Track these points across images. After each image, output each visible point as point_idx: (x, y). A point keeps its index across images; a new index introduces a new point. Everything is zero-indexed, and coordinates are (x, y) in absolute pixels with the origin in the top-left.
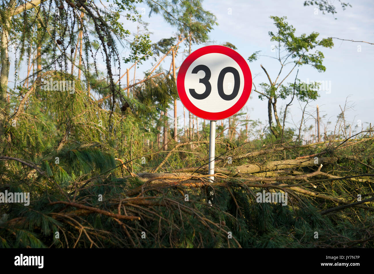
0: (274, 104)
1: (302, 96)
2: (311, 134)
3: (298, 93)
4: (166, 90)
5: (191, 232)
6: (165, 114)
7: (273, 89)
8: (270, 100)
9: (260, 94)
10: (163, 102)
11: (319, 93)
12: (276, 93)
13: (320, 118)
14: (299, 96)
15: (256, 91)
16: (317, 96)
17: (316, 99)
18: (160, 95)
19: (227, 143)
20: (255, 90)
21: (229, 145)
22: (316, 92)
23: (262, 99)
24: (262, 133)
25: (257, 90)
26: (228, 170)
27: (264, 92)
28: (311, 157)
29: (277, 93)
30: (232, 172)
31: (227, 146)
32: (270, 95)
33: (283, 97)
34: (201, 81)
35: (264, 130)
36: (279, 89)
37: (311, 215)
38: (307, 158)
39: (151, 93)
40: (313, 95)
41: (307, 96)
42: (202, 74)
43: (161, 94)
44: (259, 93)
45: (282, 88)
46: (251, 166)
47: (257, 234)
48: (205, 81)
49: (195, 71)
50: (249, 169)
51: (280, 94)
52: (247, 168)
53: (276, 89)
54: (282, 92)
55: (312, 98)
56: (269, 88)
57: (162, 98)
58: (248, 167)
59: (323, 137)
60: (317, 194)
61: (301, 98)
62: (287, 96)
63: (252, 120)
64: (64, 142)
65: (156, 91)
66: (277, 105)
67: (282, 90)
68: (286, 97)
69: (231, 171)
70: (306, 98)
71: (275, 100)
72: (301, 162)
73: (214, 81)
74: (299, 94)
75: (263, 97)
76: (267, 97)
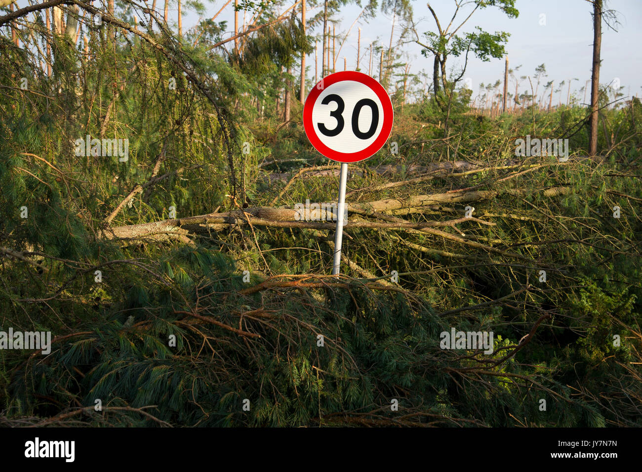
0: (443, 63)
1: (483, 52)
2: (497, 93)
3: (477, 47)
4: (291, 43)
5: (308, 349)
6: (287, 70)
7: (443, 41)
8: (438, 56)
9: (423, 48)
10: (286, 59)
11: (506, 49)
12: (446, 47)
13: (511, 71)
14: (479, 52)
15: (419, 43)
16: (504, 53)
17: (502, 57)
18: (281, 50)
19: (363, 169)
20: (416, 42)
21: (366, 171)
22: (503, 47)
23: (425, 55)
24: (426, 93)
25: (419, 41)
26: (362, 209)
27: (429, 45)
28: (465, 191)
29: (448, 47)
30: (366, 212)
31: (364, 172)
32: (438, 50)
33: (456, 53)
34: (333, 114)
35: (429, 88)
36: (450, 42)
37: (429, 321)
38: (461, 192)
39: (270, 45)
40: (498, 52)
41: (490, 53)
42: (334, 106)
43: (283, 48)
44: (423, 46)
45: (455, 40)
46: (391, 201)
47: (375, 337)
48: (337, 114)
49: (326, 101)
50: (388, 205)
51: (451, 48)
52: (386, 205)
53: (447, 41)
54: (455, 45)
55: (496, 57)
56: (437, 40)
57: (284, 54)
58: (387, 202)
59: (513, 97)
60: (466, 241)
61: (481, 55)
62: (461, 52)
63: (412, 73)
64: (162, 160)
65: (276, 44)
66: (446, 63)
67: (455, 43)
68: (460, 54)
69: (366, 210)
70: (487, 56)
71: (445, 58)
72: (453, 197)
73: (347, 115)
74: (478, 49)
75: (427, 53)
76: (434, 52)
